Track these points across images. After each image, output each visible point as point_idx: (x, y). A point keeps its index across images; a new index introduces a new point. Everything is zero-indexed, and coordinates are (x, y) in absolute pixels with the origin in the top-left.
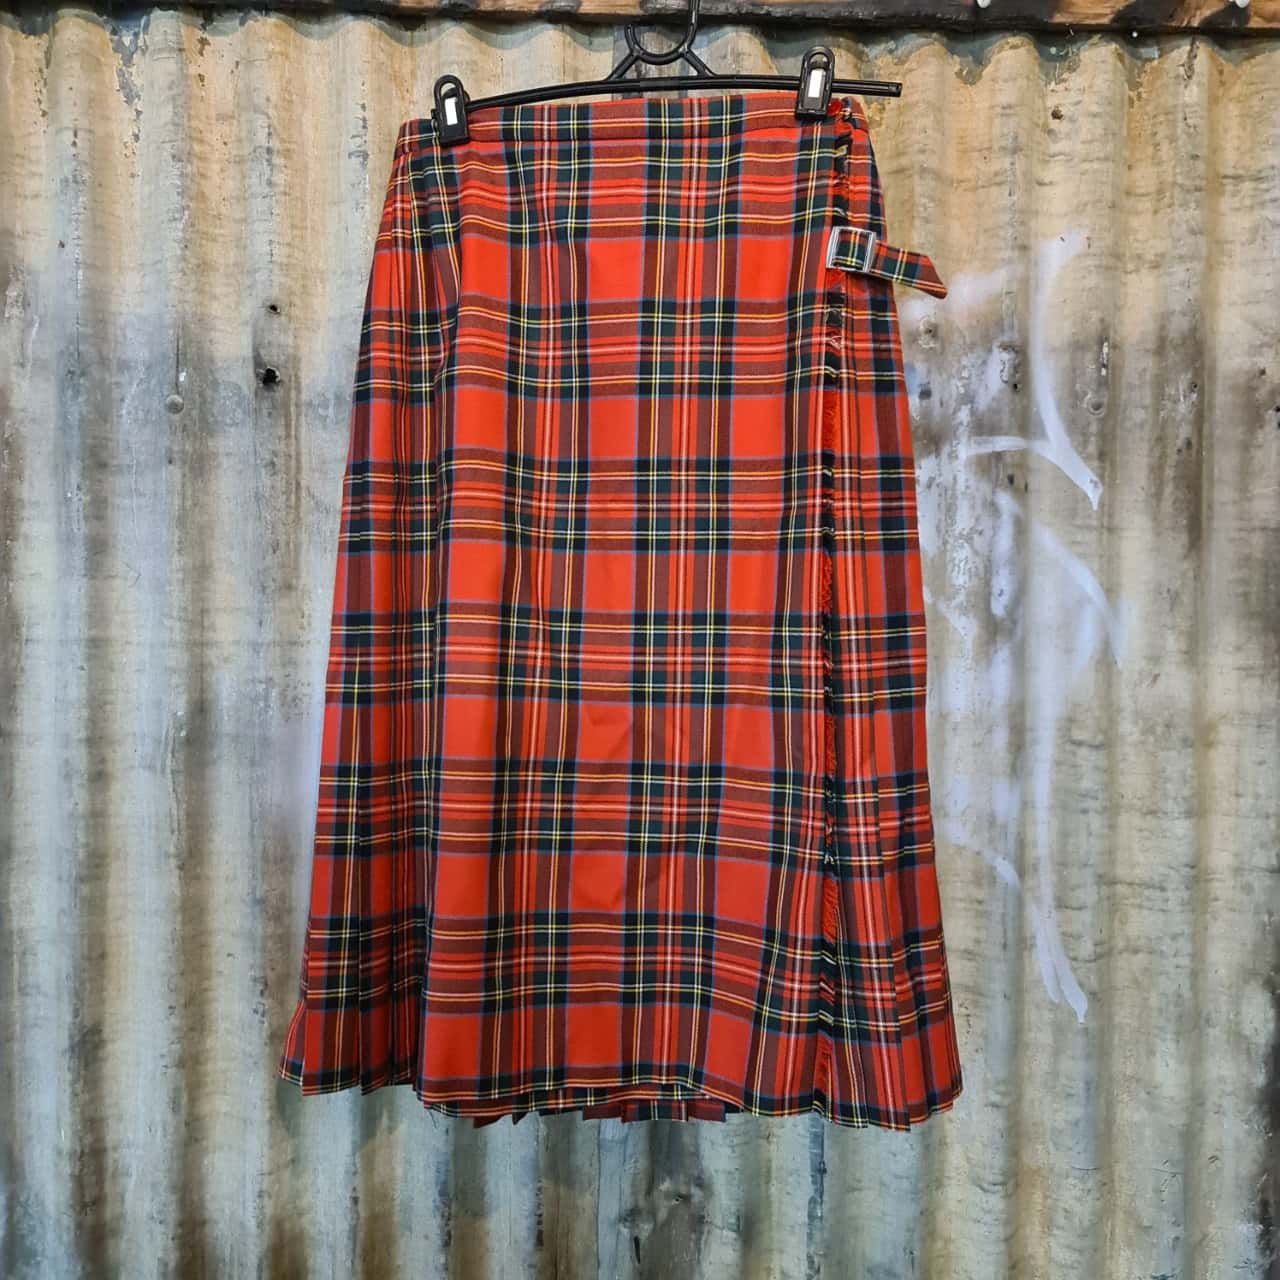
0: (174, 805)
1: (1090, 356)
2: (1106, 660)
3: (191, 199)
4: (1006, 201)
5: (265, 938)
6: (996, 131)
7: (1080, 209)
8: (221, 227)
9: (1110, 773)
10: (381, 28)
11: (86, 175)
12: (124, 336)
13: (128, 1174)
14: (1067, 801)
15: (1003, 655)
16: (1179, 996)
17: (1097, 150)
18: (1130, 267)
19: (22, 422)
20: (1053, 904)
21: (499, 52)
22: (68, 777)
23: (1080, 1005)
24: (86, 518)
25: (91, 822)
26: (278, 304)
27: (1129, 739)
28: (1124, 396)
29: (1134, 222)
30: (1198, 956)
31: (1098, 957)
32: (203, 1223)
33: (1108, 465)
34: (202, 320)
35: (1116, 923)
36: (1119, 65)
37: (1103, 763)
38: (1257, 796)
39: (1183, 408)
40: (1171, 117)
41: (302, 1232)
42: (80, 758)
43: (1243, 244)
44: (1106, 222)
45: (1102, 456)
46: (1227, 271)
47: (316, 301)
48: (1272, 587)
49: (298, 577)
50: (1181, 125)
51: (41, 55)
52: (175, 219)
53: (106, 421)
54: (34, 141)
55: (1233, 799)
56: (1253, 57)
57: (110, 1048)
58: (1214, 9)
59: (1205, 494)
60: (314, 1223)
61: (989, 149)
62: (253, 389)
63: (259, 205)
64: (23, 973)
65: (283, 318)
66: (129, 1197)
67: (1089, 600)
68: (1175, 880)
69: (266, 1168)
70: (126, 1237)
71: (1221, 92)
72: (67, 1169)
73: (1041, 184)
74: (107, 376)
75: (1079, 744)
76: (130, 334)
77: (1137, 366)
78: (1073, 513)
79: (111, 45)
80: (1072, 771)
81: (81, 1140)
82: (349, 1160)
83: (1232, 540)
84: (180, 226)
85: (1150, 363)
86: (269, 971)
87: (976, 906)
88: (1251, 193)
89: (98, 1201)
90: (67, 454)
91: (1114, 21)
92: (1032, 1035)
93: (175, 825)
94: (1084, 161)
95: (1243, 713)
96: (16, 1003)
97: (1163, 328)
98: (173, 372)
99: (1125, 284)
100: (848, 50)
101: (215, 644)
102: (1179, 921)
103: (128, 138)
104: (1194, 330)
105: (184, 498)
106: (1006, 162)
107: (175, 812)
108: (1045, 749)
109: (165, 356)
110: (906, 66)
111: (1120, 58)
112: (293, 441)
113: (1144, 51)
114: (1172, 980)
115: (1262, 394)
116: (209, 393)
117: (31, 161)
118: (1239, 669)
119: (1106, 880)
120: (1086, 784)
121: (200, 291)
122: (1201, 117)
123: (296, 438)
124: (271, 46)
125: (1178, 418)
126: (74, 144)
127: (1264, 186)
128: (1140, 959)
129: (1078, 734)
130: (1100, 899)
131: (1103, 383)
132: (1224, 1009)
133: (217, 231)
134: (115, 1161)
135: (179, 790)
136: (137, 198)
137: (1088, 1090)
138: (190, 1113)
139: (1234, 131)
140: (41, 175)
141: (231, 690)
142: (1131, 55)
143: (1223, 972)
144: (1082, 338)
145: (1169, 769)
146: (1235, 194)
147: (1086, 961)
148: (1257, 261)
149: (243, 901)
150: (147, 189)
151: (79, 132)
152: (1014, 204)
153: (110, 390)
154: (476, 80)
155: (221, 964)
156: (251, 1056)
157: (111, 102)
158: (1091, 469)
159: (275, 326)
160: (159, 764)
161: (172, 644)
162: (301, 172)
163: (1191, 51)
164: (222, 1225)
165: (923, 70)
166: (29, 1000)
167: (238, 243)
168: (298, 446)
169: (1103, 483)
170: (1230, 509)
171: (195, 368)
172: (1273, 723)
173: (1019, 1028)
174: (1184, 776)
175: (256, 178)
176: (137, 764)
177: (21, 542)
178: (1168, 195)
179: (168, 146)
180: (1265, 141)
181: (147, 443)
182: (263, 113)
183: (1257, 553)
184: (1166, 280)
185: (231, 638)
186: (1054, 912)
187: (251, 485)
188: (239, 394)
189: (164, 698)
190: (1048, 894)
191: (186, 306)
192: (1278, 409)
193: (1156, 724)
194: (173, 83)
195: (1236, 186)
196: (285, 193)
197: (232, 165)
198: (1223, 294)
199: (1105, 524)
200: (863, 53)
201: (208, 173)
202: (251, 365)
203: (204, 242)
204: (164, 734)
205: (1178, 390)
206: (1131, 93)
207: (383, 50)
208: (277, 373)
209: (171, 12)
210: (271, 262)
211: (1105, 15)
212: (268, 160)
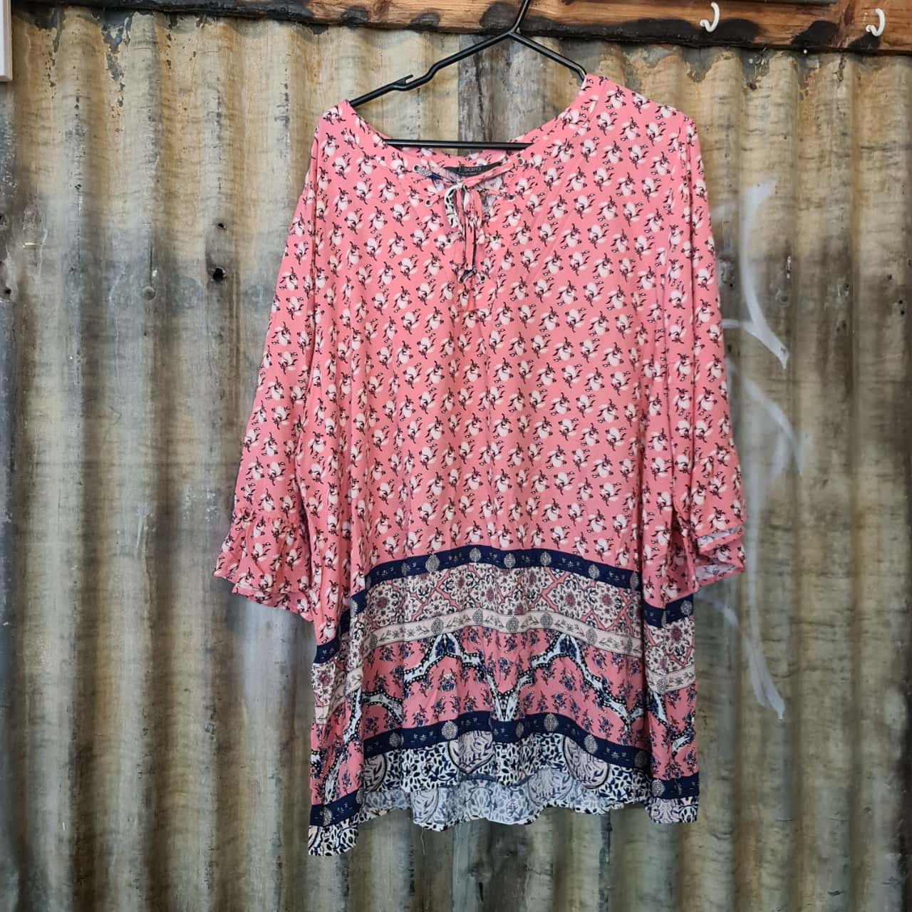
0: (148, 582)
1: (778, 265)
2: (792, 472)
3: (162, 148)
4: (724, 161)
5: (216, 676)
6: (716, 114)
7: (771, 167)
8: (182, 168)
9: (796, 547)
10: (298, 32)
11: (85, 129)
12: (111, 244)
13: (111, 854)
14: (768, 567)
16: (844, 699)
17: (781, 128)
18: (803, 206)
19: (35, 305)
20: (760, 638)
21: (378, 50)
22: (69, 563)
23: (779, 707)
24: (83, 374)
25: (86, 595)
26: (224, 223)
27: (808, 525)
28: (800, 292)
29: (805, 176)
30: (856, 670)
31: (790, 674)
32: (167, 887)
33: (792, 339)
34: (169, 234)
35: (802, 651)
36: (795, 72)
37: (792, 541)
38: (892, 562)
39: (839, 300)
40: (828, 107)
41: (240, 890)
42: (77, 547)
43: (875, 192)
44: (788, 177)
45: (788, 332)
46: (865, 209)
47: (250, 221)
48: (899, 421)
49: (237, 417)
50: (835, 113)
51: (51, 43)
52: (150, 162)
53: (97, 305)
54: (44, 104)
55: (876, 564)
56: (880, 68)
57: (99, 761)
58: (857, 38)
59: (854, 358)
60: (248, 884)
61: (712, 125)
62: (206, 282)
63: (210, 154)
64: (33, 708)
65: (228, 232)
66: (111, 869)
67: (782, 430)
68: (840, 620)
69: (214, 845)
70: (109, 900)
71: (859, 91)
72: (66, 851)
73: (745, 150)
74: (99, 272)
75: (776, 528)
76: (115, 243)
77: (809, 272)
79: (103, 38)
80: (772, 547)
81: (77, 829)
82: (275, 836)
83: (871, 390)
84: (154, 167)
85: (817, 271)
86: (216, 701)
87: (709, 641)
88: (880, 158)
89: (90, 874)
90: (70, 328)
91: (793, 42)
92: (747, 729)
93: (149, 596)
94: (773, 135)
95: (882, 506)
96: (27, 730)
97: (825, 247)
98: (147, 270)
99: (799, 218)
100: (617, 56)
101: (177, 465)
102: (843, 648)
103: (114, 103)
104: (846, 249)
105: (155, 359)
106: (722, 135)
107: (148, 587)
109: (142, 259)
110: (656, 69)
111: (795, 67)
112: (235, 320)
113: (810, 63)
114: (839, 690)
115: (890, 292)
116: (173, 285)
117: (42, 118)
118: (878, 476)
119: (795, 621)
120: (781, 556)
121: (168, 213)
122: (848, 108)
123: (237, 317)
124: (220, 42)
125: (837, 307)
126: (77, 107)
127: (889, 154)
128: (816, 676)
129: (776, 522)
130: (792, 634)
131: (788, 284)
132: (872, 705)
133: (179, 170)
134: (102, 845)
136: (121, 146)
137: (786, 765)
138: (158, 806)
139: (869, 117)
140: (50, 128)
141: (187, 499)
142: (801, 65)
143: (871, 681)
144: (774, 253)
145: (835, 544)
146: (869, 159)
147: (784, 677)
148: (885, 204)
149: (197, 650)
150: (128, 140)
151: (80, 99)
152: (728, 163)
153: (101, 282)
154: (365, 69)
155: (180, 697)
156: (203, 763)
157: (103, 78)
158: (782, 341)
159: (223, 238)
160: (136, 553)
161: (146, 465)
162: (240, 130)
163: (841, 63)
164: (180, 888)
165: (668, 72)
166: (37, 728)
167: (194, 179)
168: (238, 322)
169: (789, 351)
170: (871, 369)
171: (164, 268)
172: (902, 512)
173: (738, 725)
174: (845, 549)
175: (208, 134)
176: (118, 552)
177: (33, 392)
178: (827, 158)
179: (145, 110)
180: (889, 125)
181: (127, 320)
182: (214, 88)
183: (889, 399)
184: (826, 216)
185: (188, 461)
186: (761, 644)
187: (204, 351)
188: (193, 286)
189: (140, 505)
190: (756, 631)
191: (158, 223)
192: (901, 302)
193: (826, 514)
194: (149, 66)
195: (870, 154)
196: (230, 145)
197: (191, 125)
198: (863, 225)
199: (791, 379)
200: (626, 58)
201: (174, 130)
202: (204, 265)
203: (170, 178)
204: (140, 531)
205: (836, 289)
206: (802, 91)
207: (299, 48)
208: (224, 272)
209: (149, 15)
210: (220, 193)
211: (787, 39)
212: (218, 122)
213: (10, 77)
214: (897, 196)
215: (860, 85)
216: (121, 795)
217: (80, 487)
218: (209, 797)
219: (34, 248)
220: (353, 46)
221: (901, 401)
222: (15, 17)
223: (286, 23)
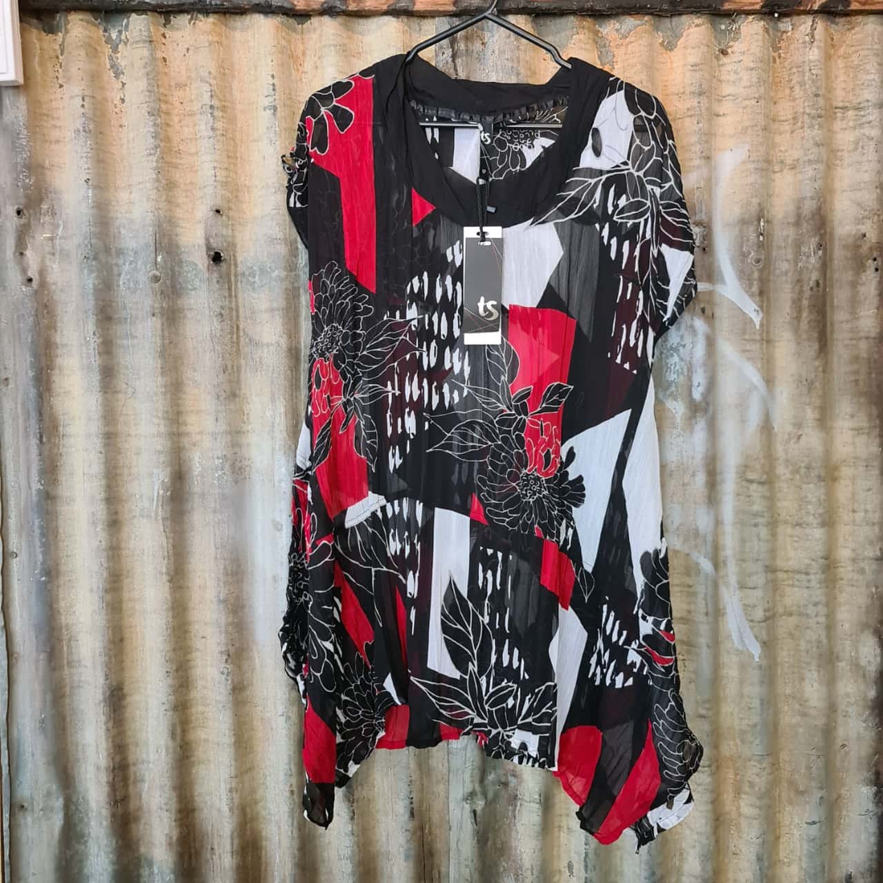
0: (165, 542)
1: (752, 228)
3: (161, 140)
4: (696, 128)
5: (228, 625)
6: (687, 81)
7: (745, 130)
8: (181, 159)
9: (771, 499)
10: (283, 24)
11: (91, 127)
12: (120, 233)
13: (143, 781)
14: (745, 520)
15: (701, 425)
16: (819, 642)
17: (753, 92)
18: (777, 168)
19: (55, 292)
20: (737, 586)
21: (360, 37)
22: (94, 524)
23: (756, 650)
24: (99, 354)
25: (111, 553)
26: (221, 209)
27: (783, 478)
28: (774, 253)
29: (778, 139)
30: (831, 616)
31: (766, 619)
32: (193, 810)
33: (765, 299)
34: (171, 221)
35: (778, 598)
36: (766, 35)
37: (767, 493)
38: (866, 511)
39: (813, 260)
40: (800, 69)
41: (258, 813)
42: (101, 510)
43: (849, 152)
44: (760, 140)
45: (761, 293)
46: (839, 169)
47: (244, 206)
48: (873, 376)
49: (240, 389)
50: (808, 75)
51: (57, 47)
52: (151, 154)
53: (109, 289)
54: (54, 104)
55: (851, 514)
56: (853, 28)
57: (129, 699)
59: (828, 316)
60: (265, 809)
61: (684, 92)
62: (206, 265)
63: (205, 144)
64: (70, 653)
65: (224, 217)
66: (144, 795)
67: (756, 387)
68: (815, 567)
69: (233, 773)
70: (143, 821)
71: (832, 52)
72: (104, 778)
73: (718, 115)
74: (110, 259)
75: (751, 481)
76: (123, 231)
77: (783, 234)
78: (744, 333)
79: (104, 39)
80: (747, 499)
81: (113, 759)
82: (287, 767)
83: (847, 346)
84: (155, 159)
85: (791, 232)
86: (230, 647)
87: (687, 589)
88: (855, 118)
89: (125, 799)
90: (86, 312)
91: (763, 7)
92: (725, 671)
93: (166, 554)
94: (745, 99)
95: (856, 458)
96: (66, 672)
97: (799, 208)
98: (153, 255)
99: (774, 180)
100: (589, 29)
101: (188, 434)
102: (818, 594)
103: (117, 101)
104: (819, 209)
105: (163, 337)
106: (694, 102)
107: (165, 545)
108: (729, 485)
109: (147, 245)
110: (627, 40)
111: (767, 31)
112: (234, 299)
113: (782, 26)
114: (815, 632)
115: (865, 249)
116: (177, 269)
117: (53, 118)
118: (852, 429)
119: (771, 569)
120: (756, 508)
122: (821, 69)
123: (236, 296)
124: (210, 38)
125: (810, 267)
126: (83, 106)
127: (862, 113)
128: (793, 620)
129: (751, 476)
130: (767, 582)
131: (761, 246)
132: (848, 649)
133: (179, 161)
134: (135, 773)
135: (167, 530)
136: (125, 141)
137: (762, 704)
138: (183, 740)
139: (842, 78)
140: (60, 127)
141: (198, 465)
142: (773, 29)
143: (847, 626)
144: (746, 216)
145: (810, 495)
146: (843, 119)
147: (759, 622)
148: (860, 163)
149: (212, 602)
150: (131, 135)
151: (86, 98)
152: (700, 130)
153: (112, 269)
154: (346, 57)
155: (197, 643)
156: (220, 702)
157: (105, 78)
158: (755, 302)
159: (220, 223)
160: (153, 514)
161: (159, 435)
162: (232, 120)
163: (812, 26)
164: (205, 811)
165: (640, 42)
166: (74, 671)
167: (192, 169)
168: (237, 301)
169: (762, 311)
170: (846, 326)
171: (168, 253)
172: (876, 463)
173: (716, 667)
174: (819, 500)
175: (203, 125)
176: (138, 515)
177: (57, 371)
178: (800, 120)
179: (145, 106)
180: (863, 84)
181: (137, 303)
182: (207, 82)
183: (864, 354)
184: (800, 177)
185: (197, 430)
186: (737, 592)
187: (207, 329)
188: (196, 269)
189: (155, 471)
190: (733, 579)
191: (160, 212)
192: (875, 260)
193: (800, 467)
194: (146, 63)
195: (844, 113)
196: (223, 135)
197: (187, 118)
198: (838, 185)
199: (765, 338)
200: (599, 31)
201: (172, 123)
202: (204, 249)
203: (170, 169)
204: (156, 495)
205: (810, 248)
206: (774, 54)
207: (284, 38)
208: (222, 254)
209: (144, 16)
210: (215, 181)
211: (758, 3)
212: (211, 113)
213: (21, 81)
214: (871, 154)
215: (833, 46)
216: (149, 729)
217: (102, 456)
218: (227, 732)
219: (52, 239)
220: (334, 34)
221: (876, 356)
222: (25, 25)
223: (270, 15)
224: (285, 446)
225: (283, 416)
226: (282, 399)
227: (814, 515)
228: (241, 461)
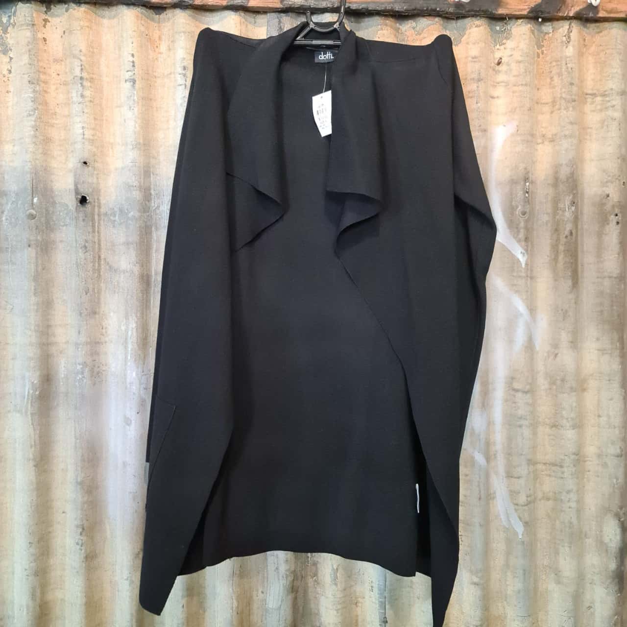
0: (32, 433)
1: (519, 187)
2: (530, 346)
3: (39, 104)
4: (475, 106)
5: (84, 503)
7: (513, 111)
8: (56, 119)
9: (533, 405)
10: (142, 13)
12: (4, 178)
14: (512, 421)
16: (571, 523)
17: (521, 80)
18: (539, 141)
20: (504, 474)
23: (520, 529)
26: (87, 161)
27: (542, 388)
28: (537, 208)
29: (540, 117)
30: (580, 501)
31: (528, 503)
33: (529, 244)
34: (46, 170)
35: (537, 485)
36: (533, 36)
37: (530, 401)
38: (609, 417)
39: (568, 215)
40: (559, 63)
43: (596, 129)
44: (526, 118)
45: (526, 239)
46: (588, 143)
47: (108, 159)
48: (615, 308)
49: (100, 307)
50: (564, 68)
52: (30, 115)
55: (596, 418)
56: (601, 32)
58: (581, 7)
59: (579, 259)
61: (466, 79)
62: (75, 206)
63: (76, 108)
65: (90, 168)
67: (521, 315)
68: (568, 462)
71: (584, 50)
73: (493, 97)
75: (517, 391)
76: (6, 177)
77: (543, 193)
78: (513, 271)
80: (514, 405)
83: (594, 283)
84: (33, 119)
85: (550, 191)
86: (85, 521)
87: (464, 478)
88: (600, 102)
91: (529, 12)
92: (495, 545)
93: (33, 443)
94: (515, 86)
95: (601, 373)
97: (556, 172)
98: (30, 197)
99: (537, 150)
100: (391, 27)
101: (56, 343)
102: (571, 483)
103: (5, 72)
104: (572, 174)
105: (37, 266)
106: (474, 86)
107: (33, 436)
108: (499, 393)
109: (26, 189)
110: (421, 36)
111: (532, 32)
112: (97, 234)
113: (544, 29)
114: (567, 515)
115: (608, 207)
116: (51, 209)
118: (598, 350)
119: (532, 462)
120: (520, 412)
121: (45, 154)
122: (575, 63)
123: (98, 232)
124: (82, 23)
125: (566, 219)
127: (607, 99)
128: (550, 504)
129: (516, 385)
130: (529, 473)
131: (526, 201)
132: (594, 528)
133: (54, 121)
135: (35, 424)
136: (10, 104)
137: (524, 574)
138: (42, 600)
139: (592, 71)
141: (63, 369)
142: (538, 30)
143: (593, 509)
144: (515, 178)
145: (564, 403)
146: (592, 103)
147: (522, 506)
148: (604, 138)
149: (71, 483)
150: (15, 99)
152: (479, 108)
155: (58, 517)
156: (75, 568)
158: (521, 246)
159: (86, 172)
160: (24, 410)
161: (31, 344)
162: (99, 90)
163: (569, 29)
165: (431, 38)
167: (66, 128)
168: (99, 236)
169: (527, 254)
170: (592, 267)
171: (42, 195)
172: (617, 378)
173: (487, 543)
174: (572, 407)
175: (75, 93)
176: (11, 410)
178: (558, 103)
179: (26, 76)
180: (608, 76)
181: (16, 236)
182: (78, 58)
183: (607, 290)
184: (558, 148)
185: (64, 340)
186: (505, 480)
187: (74, 258)
188: (66, 209)
189: (27, 374)
190: (501, 469)
191: (37, 162)
192: (616, 215)
193: (556, 380)
194: (29, 42)
195: (593, 99)
196: (91, 101)
197: (62, 86)
198: (588, 156)
199: (529, 275)
200: (399, 28)
201: (49, 91)
202: (74, 193)
203: (46, 128)
204: (27, 393)
205: (565, 205)
206: (538, 51)
207: (143, 25)
208: (88, 198)
209: (28, 5)
210: (83, 138)
211: (525, 9)
212: (81, 84)
214: (614, 133)
215: (585, 46)
216: (15, 590)
218: (79, 595)
220: (184, 24)
221: (617, 292)
223: (132, 7)
224: (135, 356)
225: (135, 330)
226: (134, 317)
227: (567, 419)
228: (99, 367)
